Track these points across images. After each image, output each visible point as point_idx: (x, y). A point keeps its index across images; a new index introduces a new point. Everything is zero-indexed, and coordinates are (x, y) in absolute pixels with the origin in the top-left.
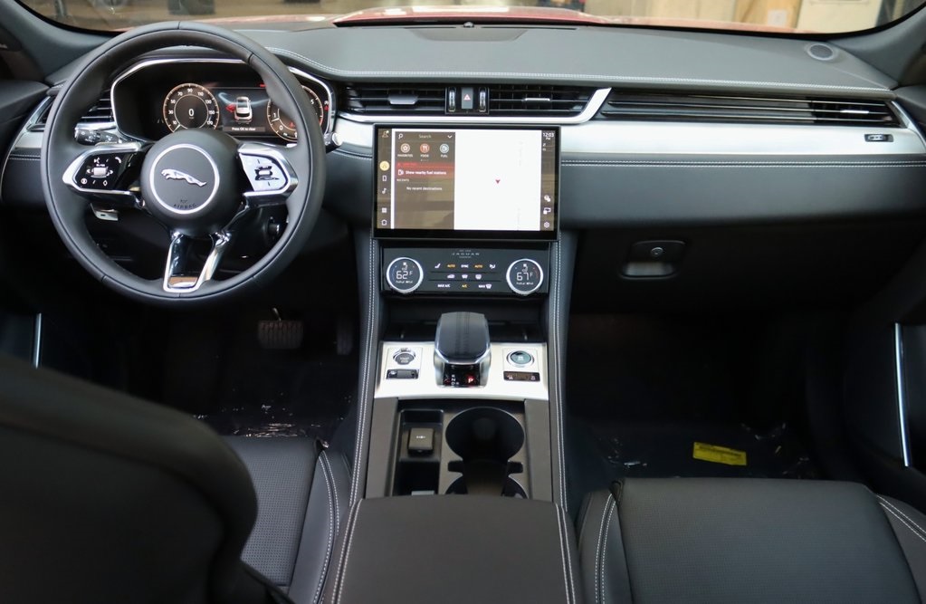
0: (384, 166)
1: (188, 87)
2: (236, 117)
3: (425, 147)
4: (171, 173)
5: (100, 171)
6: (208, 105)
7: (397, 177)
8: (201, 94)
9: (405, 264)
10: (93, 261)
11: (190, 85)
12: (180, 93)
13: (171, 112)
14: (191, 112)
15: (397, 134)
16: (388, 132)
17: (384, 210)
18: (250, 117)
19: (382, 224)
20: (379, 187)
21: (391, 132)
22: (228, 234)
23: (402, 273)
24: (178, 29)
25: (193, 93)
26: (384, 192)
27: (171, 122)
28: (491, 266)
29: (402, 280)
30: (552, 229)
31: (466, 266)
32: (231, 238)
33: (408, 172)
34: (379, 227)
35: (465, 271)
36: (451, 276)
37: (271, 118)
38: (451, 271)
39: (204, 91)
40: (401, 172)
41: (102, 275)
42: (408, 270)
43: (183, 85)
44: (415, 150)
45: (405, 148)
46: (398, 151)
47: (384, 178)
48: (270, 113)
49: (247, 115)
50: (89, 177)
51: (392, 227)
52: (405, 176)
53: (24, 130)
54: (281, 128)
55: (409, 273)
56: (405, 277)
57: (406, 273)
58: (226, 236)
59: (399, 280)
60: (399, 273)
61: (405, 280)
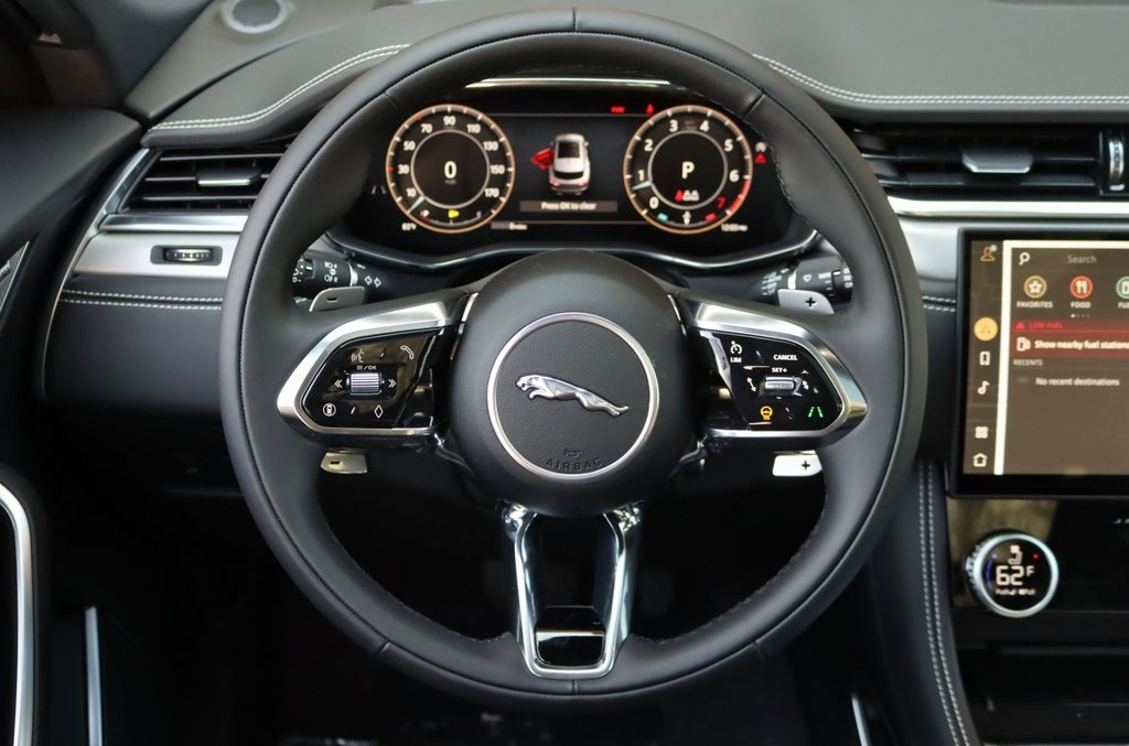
0: (983, 329)
1: (445, 113)
2: (556, 182)
3: (1082, 285)
6: (490, 153)
7: (1014, 354)
8: (475, 128)
9: (1014, 549)
11: (449, 108)
12: (427, 128)
13: (403, 169)
14: (451, 170)
15: (1016, 252)
16: (993, 248)
17: (981, 432)
18: (585, 179)
19: (978, 462)
20: (971, 380)
21: (1000, 249)
23: (1010, 572)
24: (572, 29)
25: (457, 126)
26: (982, 391)
27: (401, 191)
29: (1010, 587)
33: (1040, 344)
34: (967, 470)
37: (634, 181)
39: (482, 123)
40: (1024, 344)
41: (379, 641)
42: (1024, 564)
43: (433, 109)
44: (1059, 291)
45: (1035, 287)
46: (1018, 293)
47: (984, 359)
48: (633, 170)
49: (579, 175)
51: (999, 470)
52: (1033, 353)
53: (92, 231)
54: (654, 203)
55: (1025, 571)
56: (1017, 579)
57: (1017, 571)
58: (633, 514)
59: (1002, 587)
60: (1003, 571)
61: (1018, 588)
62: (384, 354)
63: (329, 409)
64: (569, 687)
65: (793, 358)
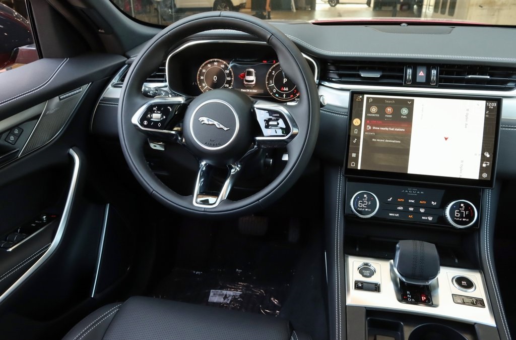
0: (356, 122)
1: (215, 61)
2: (246, 83)
3: (389, 110)
4: (205, 120)
5: (156, 116)
6: (227, 74)
7: (365, 130)
8: (223, 66)
9: (365, 196)
10: (147, 180)
11: (216, 60)
12: (209, 65)
13: (202, 78)
14: (215, 78)
15: (368, 98)
16: (361, 97)
17: (354, 155)
18: (254, 82)
19: (352, 165)
20: (351, 138)
21: (363, 97)
22: (239, 166)
23: (363, 203)
24: (220, 16)
25: (218, 65)
26: (355, 142)
27: (201, 84)
28: (433, 203)
29: (363, 208)
30: (489, 179)
31: (413, 201)
32: (241, 169)
33: (374, 128)
34: (349, 167)
35: (411, 205)
36: (400, 208)
37: (268, 84)
38: (400, 204)
39: (225, 64)
40: (369, 127)
41: (152, 190)
42: (368, 201)
43: (211, 60)
44: (381, 111)
45: (374, 109)
46: (368, 111)
47: (356, 132)
48: (268, 80)
49: (252, 81)
50: (149, 120)
51: (359, 168)
52: (371, 130)
53: (110, 86)
54: (274, 91)
55: (368, 203)
56: (365, 205)
57: (366, 203)
58: (238, 167)
59: (360, 208)
60: (360, 202)
61: (365, 208)
62: (162, 108)
63: (145, 123)
64: (203, 210)
65: (278, 115)
